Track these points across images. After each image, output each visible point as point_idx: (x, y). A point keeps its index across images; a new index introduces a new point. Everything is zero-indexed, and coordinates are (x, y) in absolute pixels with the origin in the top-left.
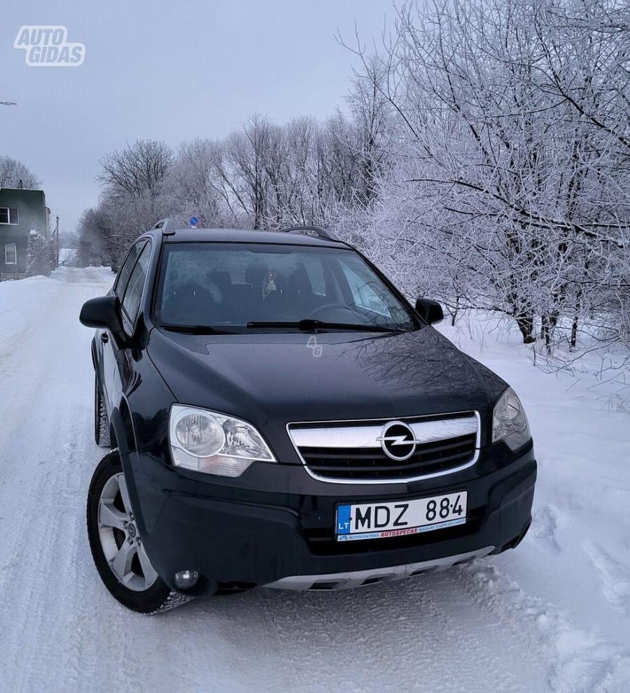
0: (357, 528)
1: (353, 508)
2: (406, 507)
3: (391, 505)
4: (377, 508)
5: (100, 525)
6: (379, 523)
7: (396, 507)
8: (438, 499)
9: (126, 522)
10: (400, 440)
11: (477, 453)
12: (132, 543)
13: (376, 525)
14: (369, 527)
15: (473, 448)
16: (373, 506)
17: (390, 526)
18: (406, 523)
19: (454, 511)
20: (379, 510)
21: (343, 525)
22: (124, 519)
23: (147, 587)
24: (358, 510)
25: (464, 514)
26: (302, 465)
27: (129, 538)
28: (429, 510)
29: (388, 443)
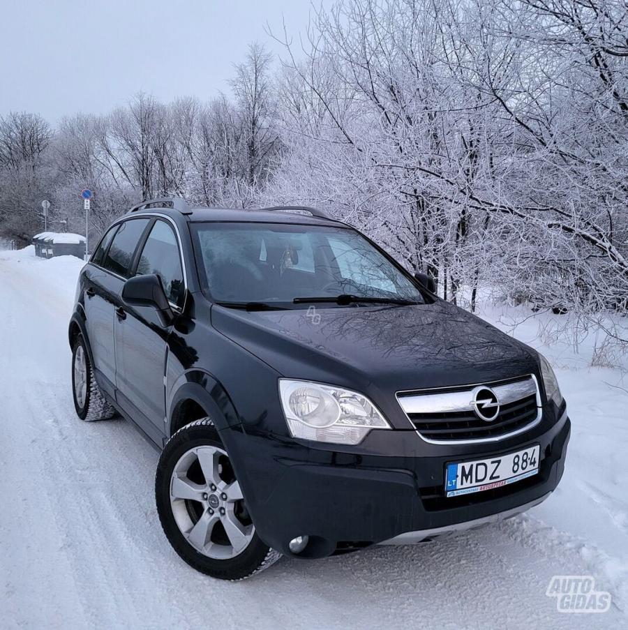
0: (462, 484)
1: (460, 466)
2: (499, 462)
3: (488, 462)
4: (477, 465)
5: (172, 498)
6: (479, 478)
7: (493, 462)
8: (520, 453)
9: (205, 494)
10: (487, 403)
11: (540, 411)
12: (212, 514)
13: (477, 481)
14: (471, 482)
15: (535, 406)
16: (474, 463)
17: (487, 481)
18: (498, 477)
19: (531, 464)
20: (479, 467)
21: (451, 483)
22: (203, 491)
23: (235, 554)
24: (463, 467)
25: (537, 465)
26: (414, 430)
27: (210, 508)
28: (515, 464)
29: (480, 406)
